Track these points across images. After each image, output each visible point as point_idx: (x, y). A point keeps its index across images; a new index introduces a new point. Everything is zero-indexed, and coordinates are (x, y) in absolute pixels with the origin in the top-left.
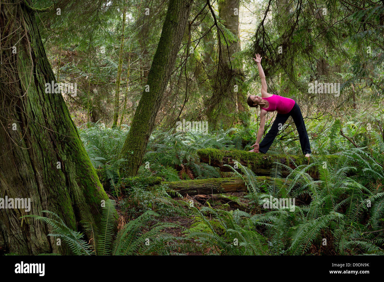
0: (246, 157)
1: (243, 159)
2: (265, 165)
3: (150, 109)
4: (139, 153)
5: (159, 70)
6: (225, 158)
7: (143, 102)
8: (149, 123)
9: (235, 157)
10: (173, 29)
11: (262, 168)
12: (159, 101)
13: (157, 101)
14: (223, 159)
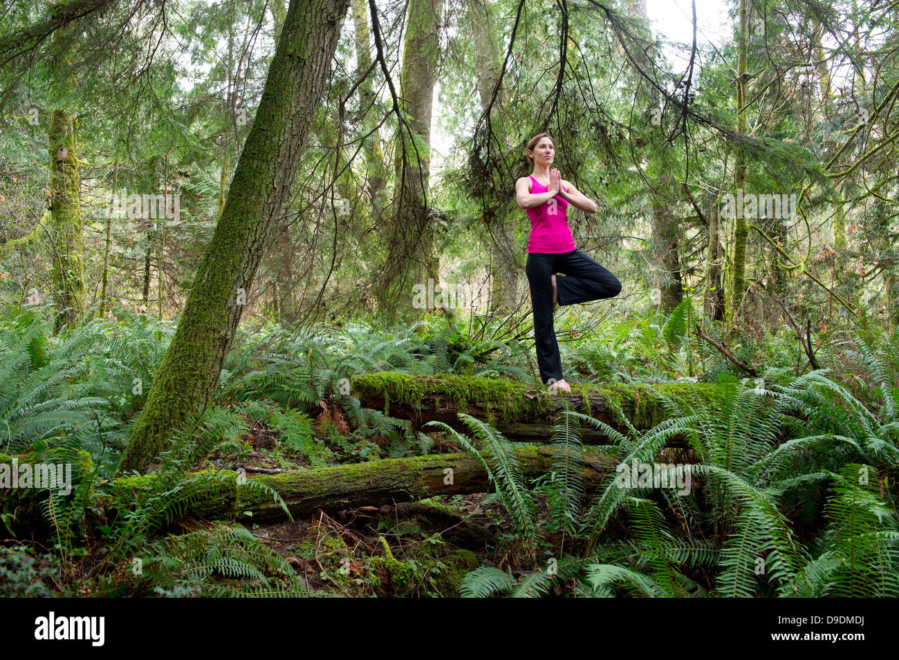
0: (483, 394)
1: (475, 398)
2: (532, 414)
3: (232, 271)
4: (199, 385)
5: (257, 173)
6: (426, 397)
7: (213, 252)
8: (229, 305)
9: (452, 395)
10: (293, 74)
11: (523, 421)
12: (257, 250)
13: (250, 250)
14: (423, 402)
